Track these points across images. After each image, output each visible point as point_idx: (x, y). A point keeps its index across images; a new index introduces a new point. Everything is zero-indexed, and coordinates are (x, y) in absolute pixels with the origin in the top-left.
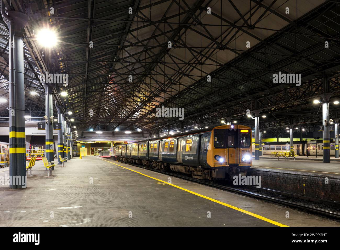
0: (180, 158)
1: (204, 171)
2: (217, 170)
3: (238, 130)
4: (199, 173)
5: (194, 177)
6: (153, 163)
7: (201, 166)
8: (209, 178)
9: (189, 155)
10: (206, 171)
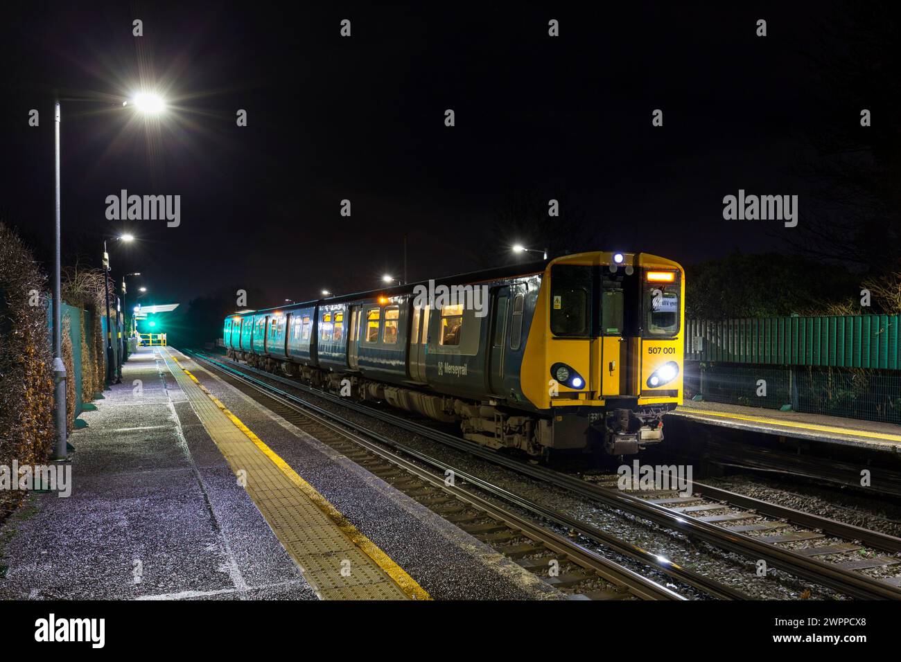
0: (418, 366)
1: (506, 419)
2: (560, 418)
3: (640, 272)
4: (490, 426)
5: (468, 436)
6: (329, 375)
7: (498, 400)
8: (524, 446)
9: (452, 360)
10: (513, 421)
